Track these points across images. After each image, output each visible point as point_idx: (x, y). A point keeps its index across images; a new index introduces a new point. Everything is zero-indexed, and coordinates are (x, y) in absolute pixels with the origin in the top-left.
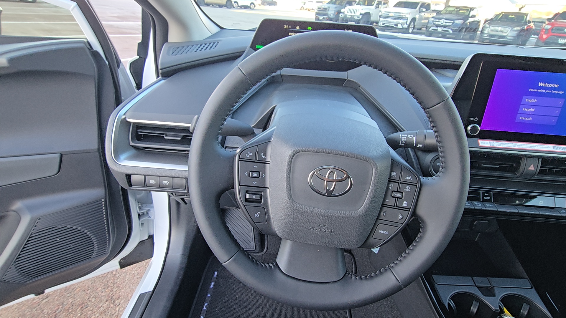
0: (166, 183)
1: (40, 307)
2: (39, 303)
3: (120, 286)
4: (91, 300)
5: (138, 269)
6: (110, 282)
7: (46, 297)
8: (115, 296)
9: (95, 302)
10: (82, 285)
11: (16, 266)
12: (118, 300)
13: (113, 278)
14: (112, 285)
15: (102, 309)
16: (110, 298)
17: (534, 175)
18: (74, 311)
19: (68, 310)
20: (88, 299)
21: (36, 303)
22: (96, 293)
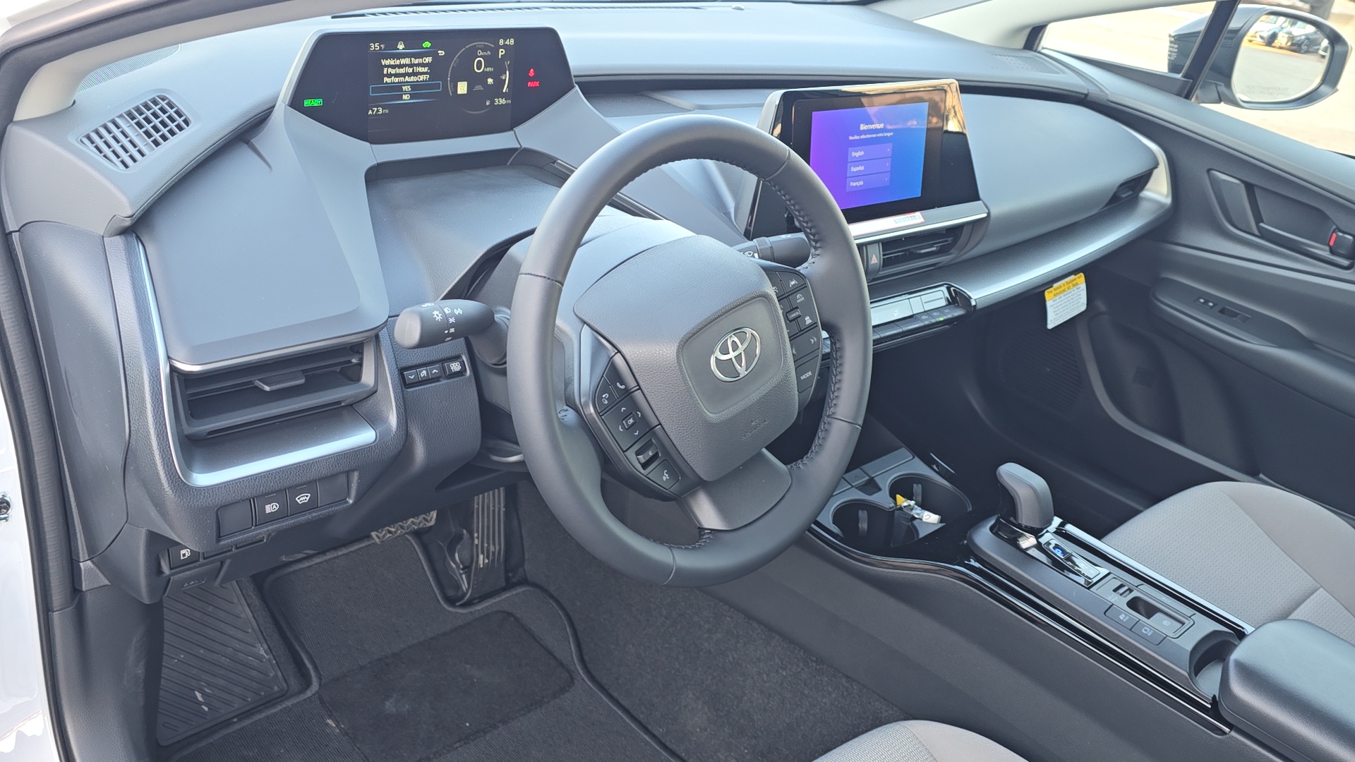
0: (303, 499)
17: (879, 270)
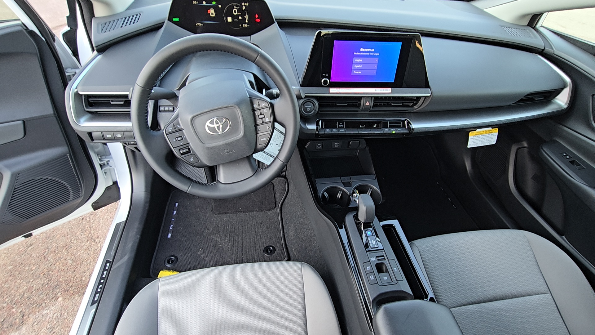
0: (119, 136)
1: (27, 253)
2: (26, 250)
3: (96, 229)
4: (73, 242)
5: (110, 214)
6: (87, 226)
7: (30, 245)
8: (94, 236)
9: (77, 243)
10: (61, 232)
11: (9, 211)
12: (97, 239)
13: (88, 224)
14: (89, 229)
15: (85, 247)
16: (90, 238)
17: (370, 108)
18: (60, 252)
19: (55, 252)
20: (70, 241)
21: (22, 251)
22: (76, 236)
